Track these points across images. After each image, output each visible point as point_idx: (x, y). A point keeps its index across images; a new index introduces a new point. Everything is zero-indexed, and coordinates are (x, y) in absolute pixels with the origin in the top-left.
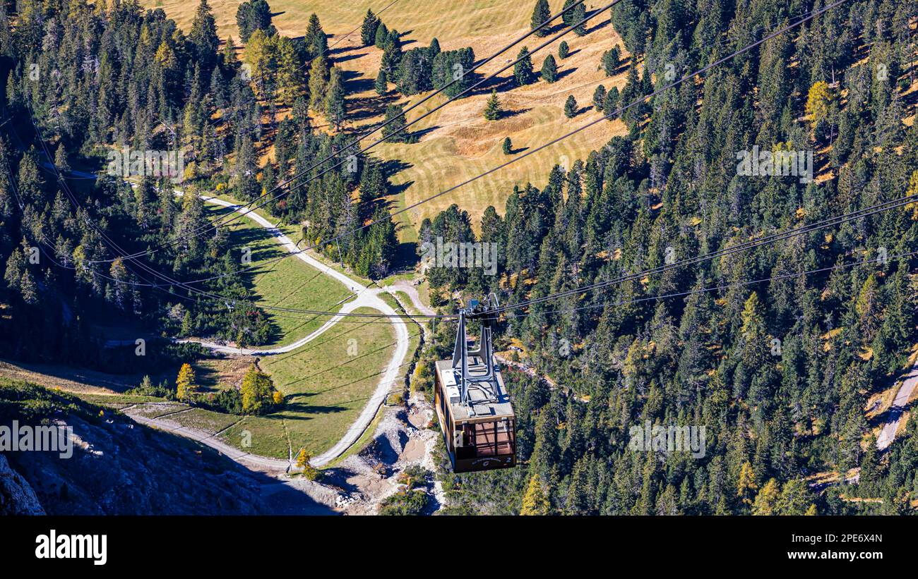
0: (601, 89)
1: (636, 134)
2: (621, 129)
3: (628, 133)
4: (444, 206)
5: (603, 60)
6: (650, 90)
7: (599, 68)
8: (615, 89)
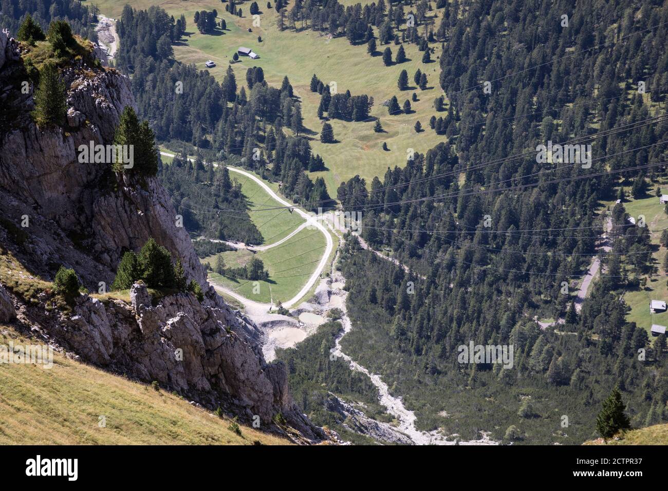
0: (434, 118)
1: (451, 142)
2: (444, 139)
3: (448, 140)
4: (352, 176)
5: (435, 102)
6: (458, 119)
7: (433, 107)
8: (441, 118)
